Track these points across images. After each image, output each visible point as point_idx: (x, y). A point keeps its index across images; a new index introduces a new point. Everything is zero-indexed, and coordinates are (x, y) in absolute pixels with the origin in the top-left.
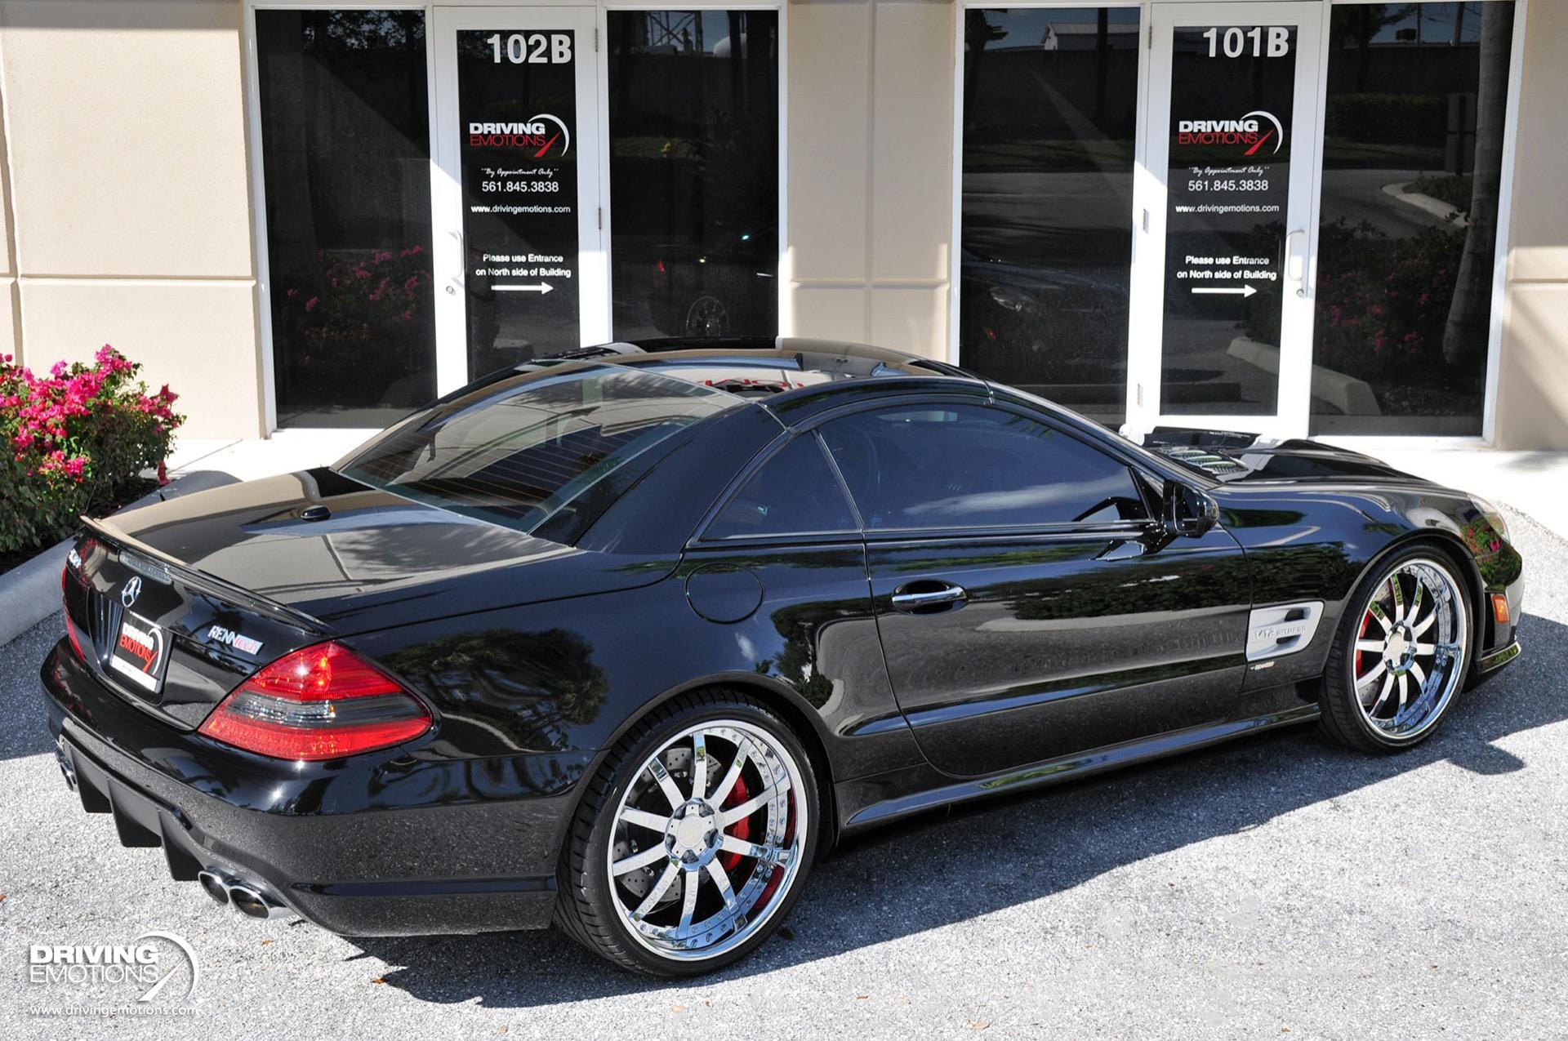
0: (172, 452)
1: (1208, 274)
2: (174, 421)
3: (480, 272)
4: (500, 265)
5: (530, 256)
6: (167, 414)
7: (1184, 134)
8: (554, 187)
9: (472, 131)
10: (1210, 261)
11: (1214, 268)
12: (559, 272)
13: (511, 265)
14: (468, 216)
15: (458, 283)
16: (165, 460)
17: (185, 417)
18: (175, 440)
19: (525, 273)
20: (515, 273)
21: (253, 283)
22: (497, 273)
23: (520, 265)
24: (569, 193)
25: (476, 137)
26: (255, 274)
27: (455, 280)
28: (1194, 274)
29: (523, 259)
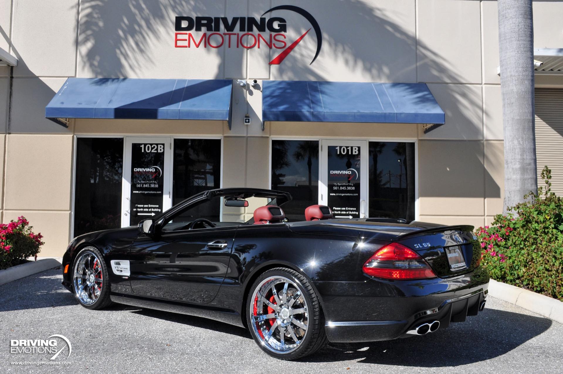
0: (39, 252)
1: (339, 212)
2: (42, 244)
3: (135, 210)
4: (140, 208)
5: (149, 205)
6: (39, 241)
7: (332, 174)
8: (157, 186)
9: (135, 170)
10: (340, 209)
11: (341, 211)
12: (157, 210)
13: (143, 208)
14: (132, 194)
15: (128, 213)
16: (37, 254)
17: (44, 243)
18: (40, 249)
19: (147, 210)
20: (145, 210)
21: (70, 212)
22: (139, 210)
23: (146, 208)
24: (161, 188)
25: (135, 172)
26: (71, 209)
27: (127, 211)
28: (336, 212)
29: (147, 206)
